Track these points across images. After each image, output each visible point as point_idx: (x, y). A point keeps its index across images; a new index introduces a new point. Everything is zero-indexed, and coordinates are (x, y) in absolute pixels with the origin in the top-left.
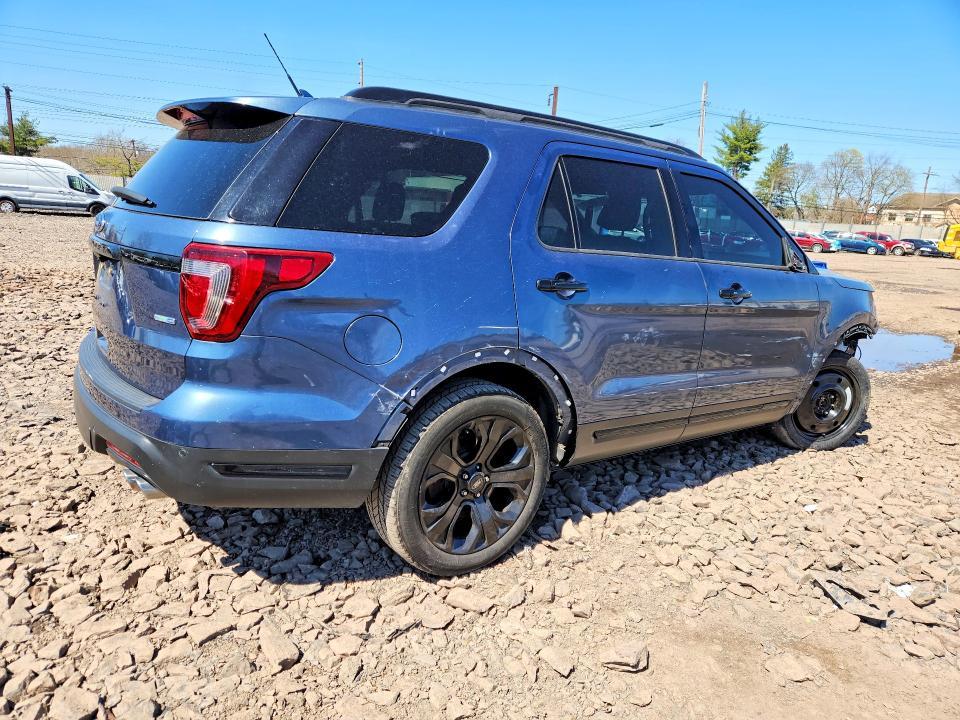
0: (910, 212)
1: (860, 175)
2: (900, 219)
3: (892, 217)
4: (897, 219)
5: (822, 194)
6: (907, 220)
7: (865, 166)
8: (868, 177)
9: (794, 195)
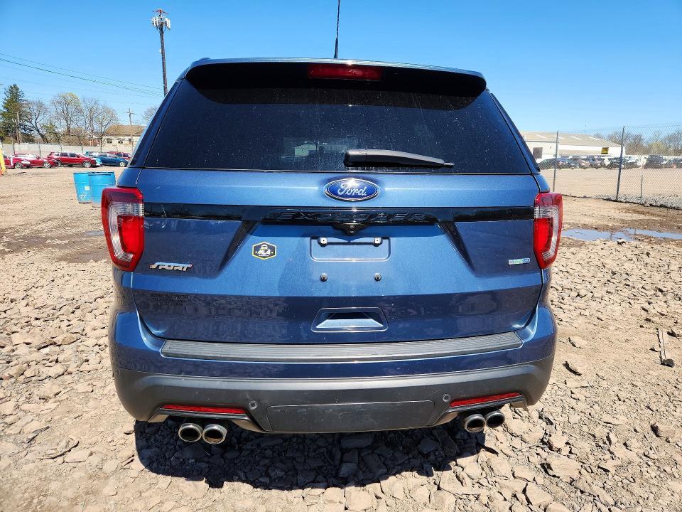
0: (122, 137)
1: (81, 111)
2: (115, 142)
3: (110, 141)
4: (113, 142)
5: (57, 124)
6: (119, 142)
7: (83, 106)
8: (86, 112)
9: (34, 125)
